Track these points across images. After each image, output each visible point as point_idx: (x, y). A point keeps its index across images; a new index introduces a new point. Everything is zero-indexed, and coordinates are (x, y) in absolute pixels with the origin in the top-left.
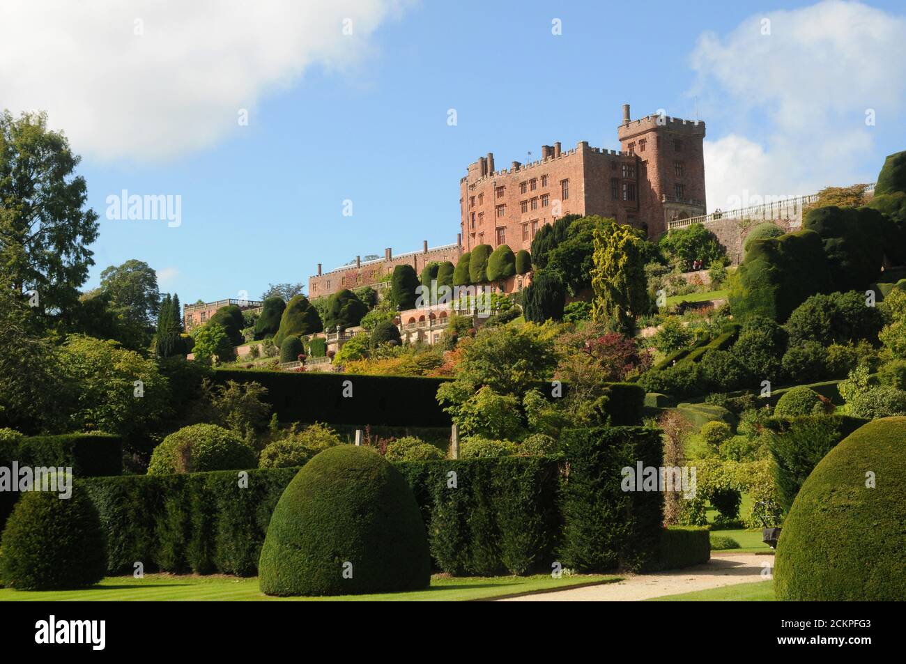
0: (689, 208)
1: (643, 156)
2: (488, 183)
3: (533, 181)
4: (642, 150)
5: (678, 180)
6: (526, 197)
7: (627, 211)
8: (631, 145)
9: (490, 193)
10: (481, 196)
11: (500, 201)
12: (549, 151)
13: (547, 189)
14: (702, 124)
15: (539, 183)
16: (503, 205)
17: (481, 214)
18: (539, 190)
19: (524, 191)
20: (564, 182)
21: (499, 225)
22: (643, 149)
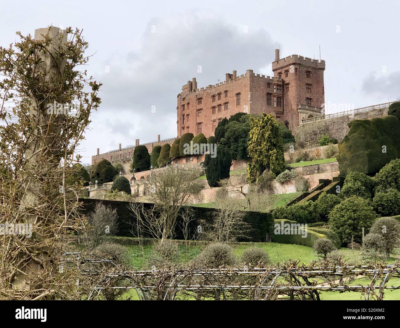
0: (314, 113)
1: (287, 80)
2: (193, 96)
3: (219, 94)
4: (286, 77)
5: (308, 96)
6: (215, 104)
7: (276, 114)
8: (280, 74)
9: (194, 102)
10: (188, 104)
11: (199, 107)
12: (230, 76)
13: (228, 99)
14: (323, 62)
15: (223, 96)
16: (201, 109)
17: (188, 115)
18: (223, 100)
19: (214, 100)
20: (238, 94)
21: (198, 121)
22: (287, 75)
